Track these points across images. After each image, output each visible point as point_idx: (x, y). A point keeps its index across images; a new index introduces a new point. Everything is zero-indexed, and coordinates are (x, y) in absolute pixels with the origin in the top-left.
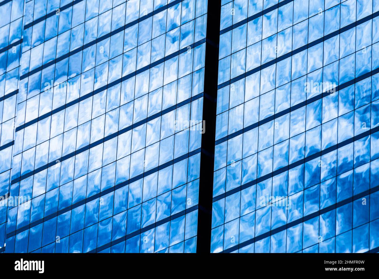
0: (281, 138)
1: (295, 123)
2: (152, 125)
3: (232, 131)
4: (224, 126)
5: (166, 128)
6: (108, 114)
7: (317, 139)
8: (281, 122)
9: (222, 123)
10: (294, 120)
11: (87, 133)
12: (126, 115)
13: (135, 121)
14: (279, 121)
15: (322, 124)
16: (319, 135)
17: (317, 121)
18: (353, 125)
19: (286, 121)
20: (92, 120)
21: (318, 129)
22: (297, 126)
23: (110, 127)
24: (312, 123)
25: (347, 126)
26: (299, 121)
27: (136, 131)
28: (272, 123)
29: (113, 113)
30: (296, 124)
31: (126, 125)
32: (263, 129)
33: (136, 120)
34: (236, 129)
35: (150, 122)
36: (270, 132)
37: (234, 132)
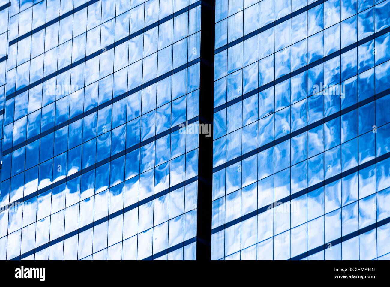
0: (282, 45)
1: (296, 29)
2: (149, 35)
3: (232, 39)
4: (223, 34)
5: (164, 38)
6: (104, 25)
7: (320, 44)
8: (281, 28)
9: (221, 31)
10: (296, 26)
11: (83, 45)
12: (122, 25)
13: (132, 31)
14: (279, 27)
15: (324, 30)
16: (321, 41)
17: (319, 27)
18: (355, 30)
19: (287, 27)
20: (87, 31)
21: (320, 35)
22: (298, 32)
23: (106, 39)
24: (314, 29)
25: (350, 31)
26: (300, 27)
27: (133, 42)
28: (272, 30)
29: (110, 24)
30: (297, 30)
31: (122, 36)
32: (263, 36)
33: (133, 31)
34: (236, 37)
35: (147, 32)
36: (271, 39)
37: (234, 40)
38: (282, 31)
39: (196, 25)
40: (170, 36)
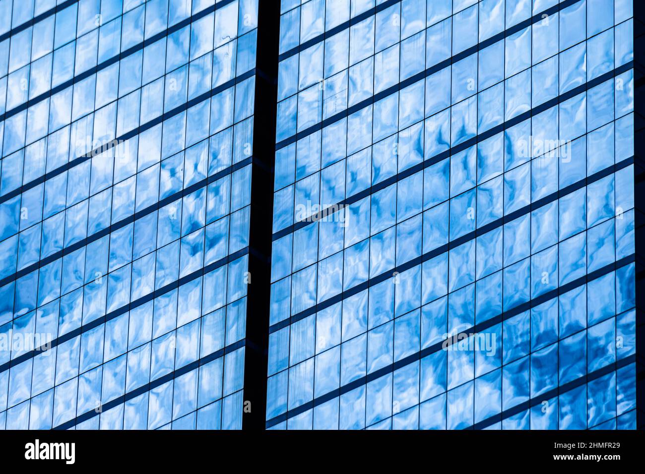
0: (378, 415)
1: (402, 389)
2: (158, 395)
3: (294, 403)
4: (280, 396)
5: (182, 399)
6: (84, 377)
7: (440, 416)
8: (378, 388)
9: (276, 390)
10: (401, 384)
11: (47, 409)
12: (113, 378)
13: (130, 388)
14: (374, 386)
15: (447, 392)
16: (443, 409)
17: (439, 386)
18: (499, 392)
19: (386, 386)
20: (55, 387)
21: (442, 399)
22: (405, 395)
23: (87, 399)
24: (431, 389)
25: (490, 394)
26: (409, 386)
27: (131, 405)
28: (362, 391)
29: (92, 376)
30: (403, 391)
31: (113, 395)
32: (347, 400)
33: (131, 386)
34: (301, 401)
35: (155, 390)
36: (360, 404)
37: (297, 405)
38: (378, 391)
39: (236, 379)
40: (192, 396)
